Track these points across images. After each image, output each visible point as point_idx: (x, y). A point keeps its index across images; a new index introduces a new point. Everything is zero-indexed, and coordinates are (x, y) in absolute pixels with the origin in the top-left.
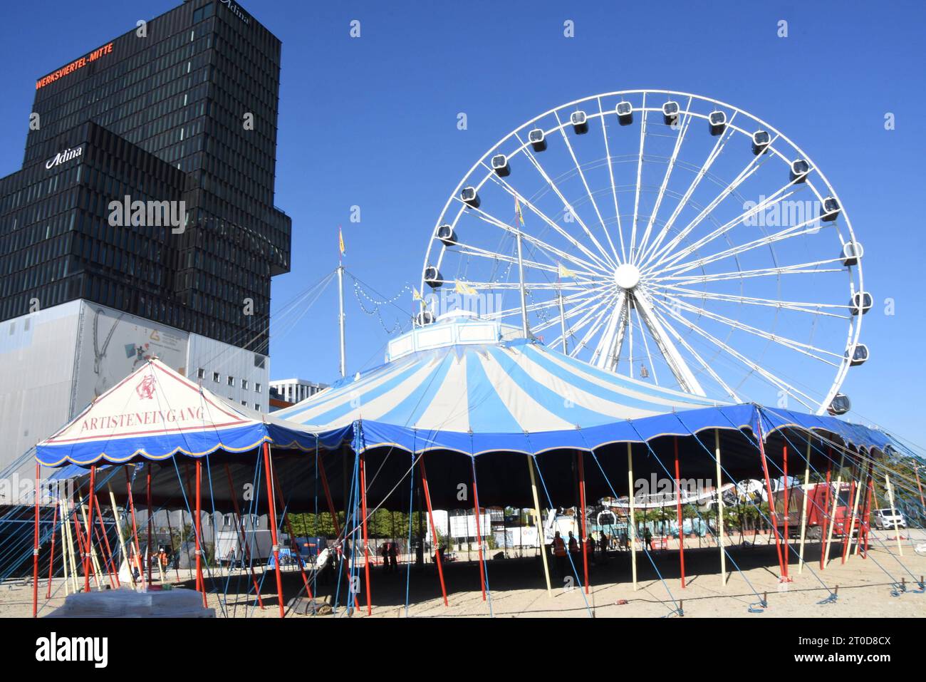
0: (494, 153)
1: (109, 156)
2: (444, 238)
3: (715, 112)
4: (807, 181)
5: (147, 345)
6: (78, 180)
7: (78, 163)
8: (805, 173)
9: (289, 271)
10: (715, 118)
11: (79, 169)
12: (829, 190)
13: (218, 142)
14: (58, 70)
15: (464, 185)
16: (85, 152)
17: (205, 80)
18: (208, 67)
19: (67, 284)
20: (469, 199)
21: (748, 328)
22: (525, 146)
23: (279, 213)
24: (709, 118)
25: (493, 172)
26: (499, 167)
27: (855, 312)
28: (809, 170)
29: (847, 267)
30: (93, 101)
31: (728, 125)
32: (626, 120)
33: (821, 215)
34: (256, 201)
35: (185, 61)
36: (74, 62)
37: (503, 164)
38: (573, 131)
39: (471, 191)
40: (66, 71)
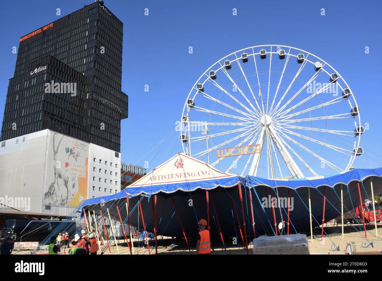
0: (210, 70)
1: (57, 70)
2: (190, 104)
3: (300, 54)
4: (337, 82)
5: (74, 148)
6: (45, 79)
7: (45, 72)
8: (336, 79)
9: (128, 118)
10: (300, 56)
11: (45, 74)
12: (346, 85)
13: (100, 64)
14: (30, 34)
15: (198, 83)
16: (48, 68)
17: (94, 39)
18: (96, 33)
19: (41, 123)
20: (200, 89)
21: (314, 141)
22: (222, 67)
23: (123, 94)
24: (297, 56)
25: (209, 77)
26: (212, 75)
27: (358, 134)
28: (338, 78)
29: (353, 117)
30: (45, 47)
31: (305, 59)
32: (263, 57)
33: (342, 95)
34: (115, 89)
35: (85, 31)
36: (36, 30)
37: (214, 75)
38: (242, 61)
39: (201, 85)
40: (33, 34)
